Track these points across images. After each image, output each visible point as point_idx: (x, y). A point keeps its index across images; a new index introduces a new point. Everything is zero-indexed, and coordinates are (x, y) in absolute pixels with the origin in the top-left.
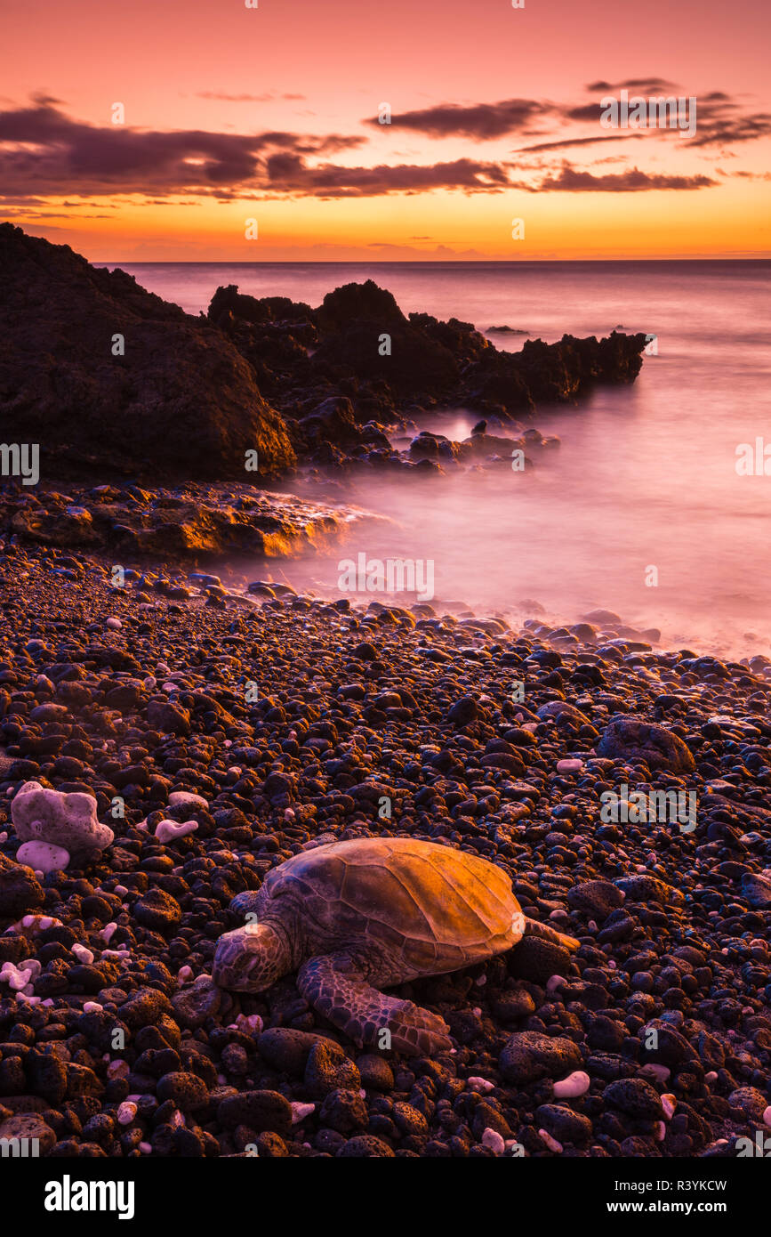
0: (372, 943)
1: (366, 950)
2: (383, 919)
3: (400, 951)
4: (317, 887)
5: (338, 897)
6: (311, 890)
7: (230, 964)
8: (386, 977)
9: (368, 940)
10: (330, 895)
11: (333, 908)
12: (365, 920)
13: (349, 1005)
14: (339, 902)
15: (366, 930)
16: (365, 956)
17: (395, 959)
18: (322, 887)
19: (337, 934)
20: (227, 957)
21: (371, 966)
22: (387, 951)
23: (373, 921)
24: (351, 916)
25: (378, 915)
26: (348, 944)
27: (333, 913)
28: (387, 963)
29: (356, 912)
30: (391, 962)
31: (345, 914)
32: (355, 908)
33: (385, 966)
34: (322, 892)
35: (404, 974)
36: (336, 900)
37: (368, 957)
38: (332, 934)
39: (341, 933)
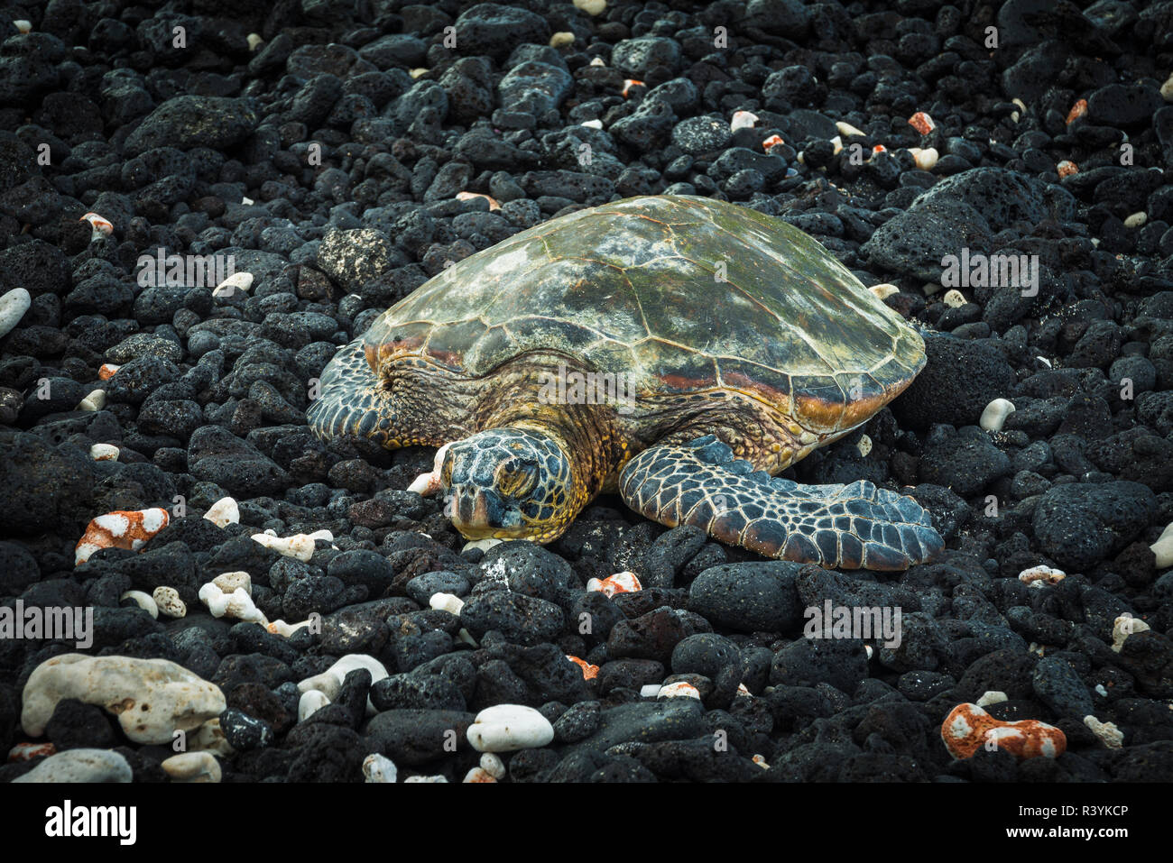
0: (739, 400)
1: (734, 416)
2: (738, 354)
3: (788, 403)
4: (597, 324)
5: (645, 334)
6: (587, 333)
7: (488, 482)
8: (772, 457)
9: (729, 397)
10: (627, 332)
11: (643, 357)
12: (709, 365)
13: (771, 514)
14: (649, 342)
15: (719, 379)
16: (734, 425)
17: (782, 420)
18: (606, 322)
19: (665, 403)
20: (479, 471)
21: (748, 443)
22: (766, 408)
23: (722, 362)
24: (682, 361)
25: (725, 348)
26: (693, 416)
27: (646, 365)
28: (770, 431)
29: (685, 353)
30: (776, 427)
31: (669, 361)
32: (682, 345)
33: (768, 437)
34: (608, 330)
35: (797, 446)
36: (644, 340)
37: (740, 429)
38: (655, 406)
39: (673, 399)
